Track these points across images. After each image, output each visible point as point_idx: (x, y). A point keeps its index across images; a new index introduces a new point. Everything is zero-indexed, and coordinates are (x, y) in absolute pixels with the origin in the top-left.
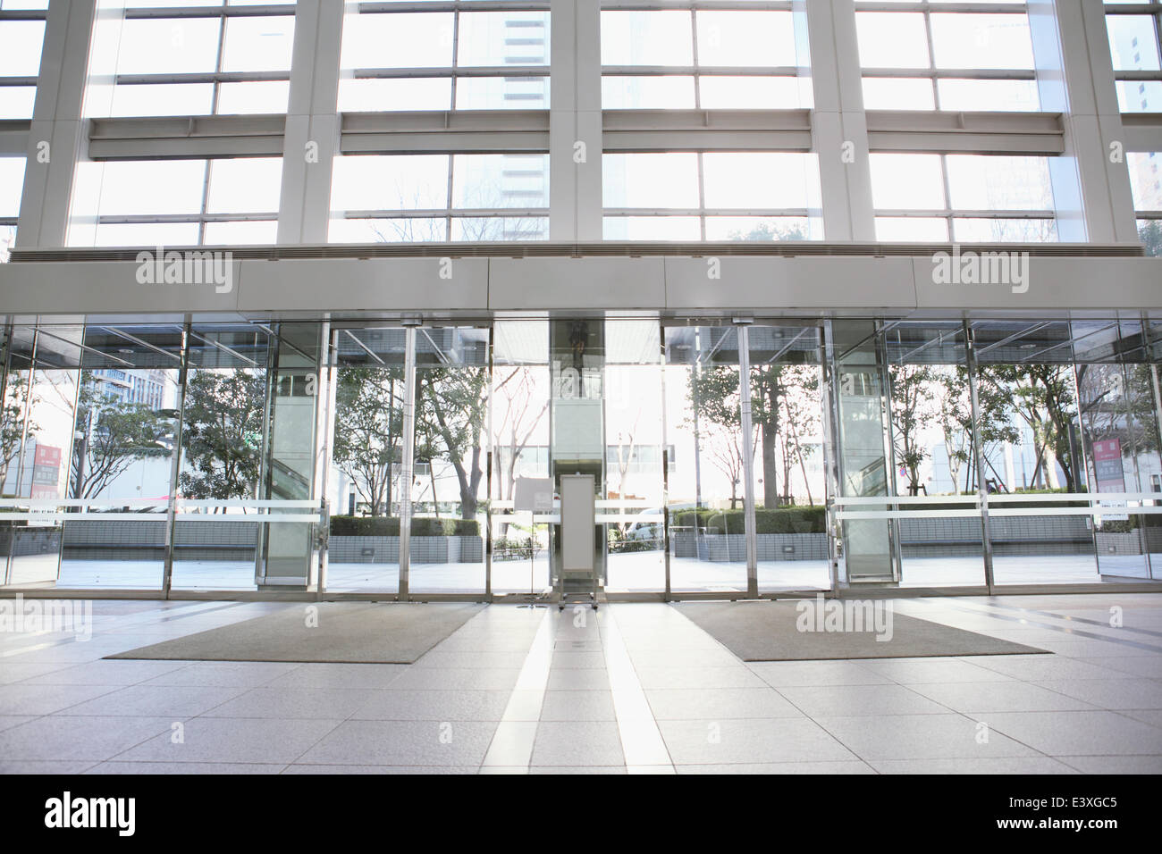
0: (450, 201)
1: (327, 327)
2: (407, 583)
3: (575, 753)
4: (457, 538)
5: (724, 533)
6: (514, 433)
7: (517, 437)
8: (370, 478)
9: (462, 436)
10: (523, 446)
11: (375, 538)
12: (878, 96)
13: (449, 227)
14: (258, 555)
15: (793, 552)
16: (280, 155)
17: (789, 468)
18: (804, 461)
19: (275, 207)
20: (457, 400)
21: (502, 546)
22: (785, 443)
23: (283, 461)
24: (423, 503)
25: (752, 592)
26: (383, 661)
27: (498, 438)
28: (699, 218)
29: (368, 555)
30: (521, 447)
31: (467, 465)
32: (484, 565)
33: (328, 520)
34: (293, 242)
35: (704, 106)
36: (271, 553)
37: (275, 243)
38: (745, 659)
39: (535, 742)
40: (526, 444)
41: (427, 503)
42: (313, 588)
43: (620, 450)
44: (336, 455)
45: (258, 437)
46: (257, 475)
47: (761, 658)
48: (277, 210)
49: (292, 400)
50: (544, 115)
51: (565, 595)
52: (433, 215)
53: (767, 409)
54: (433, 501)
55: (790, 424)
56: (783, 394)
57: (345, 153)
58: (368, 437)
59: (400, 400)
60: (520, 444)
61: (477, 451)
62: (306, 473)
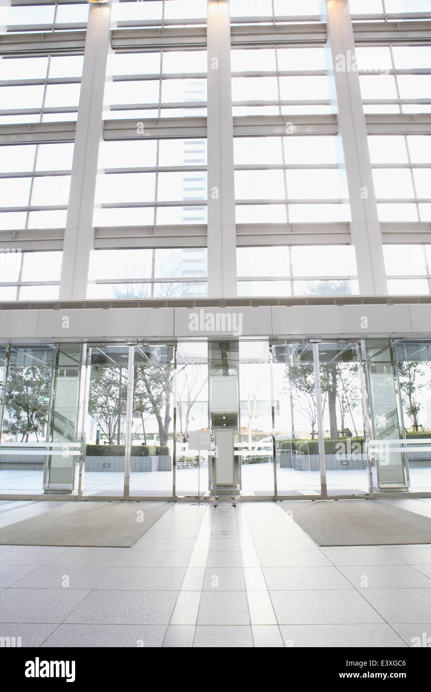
0: (153, 273)
1: (85, 345)
2: (128, 487)
3: (222, 614)
4: (157, 457)
5: (307, 454)
6: (189, 394)
7: (190, 397)
8: (108, 422)
9: (159, 399)
10: (194, 401)
11: (111, 457)
12: (386, 214)
13: (153, 288)
14: (46, 467)
15: (347, 464)
16: (62, 250)
17: (344, 416)
18: (352, 411)
19: (58, 278)
20: (156, 379)
21: (182, 460)
22: (341, 402)
23: (60, 413)
24: (138, 434)
25: (324, 495)
26: (114, 545)
27: (180, 397)
28: (290, 282)
29: (107, 467)
30: (193, 402)
31: (163, 414)
32: (171, 473)
33: (85, 446)
34: (68, 298)
35: (291, 221)
36: (52, 465)
37: (57, 299)
38: (320, 544)
39: (199, 607)
40: (196, 400)
41: (140, 434)
42: (75, 493)
43: (248, 404)
44: (90, 410)
45: (47, 399)
46: (46, 421)
47: (329, 544)
48: (59, 279)
49: (66, 379)
50: (205, 227)
51: (217, 497)
52: (144, 281)
53: (331, 383)
54: (143, 433)
55: (344, 391)
56: (340, 374)
57: (96, 249)
58: (107, 399)
59: (126, 378)
60: (193, 401)
61: (168, 407)
62: (73, 420)
